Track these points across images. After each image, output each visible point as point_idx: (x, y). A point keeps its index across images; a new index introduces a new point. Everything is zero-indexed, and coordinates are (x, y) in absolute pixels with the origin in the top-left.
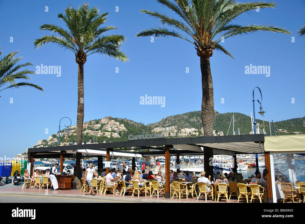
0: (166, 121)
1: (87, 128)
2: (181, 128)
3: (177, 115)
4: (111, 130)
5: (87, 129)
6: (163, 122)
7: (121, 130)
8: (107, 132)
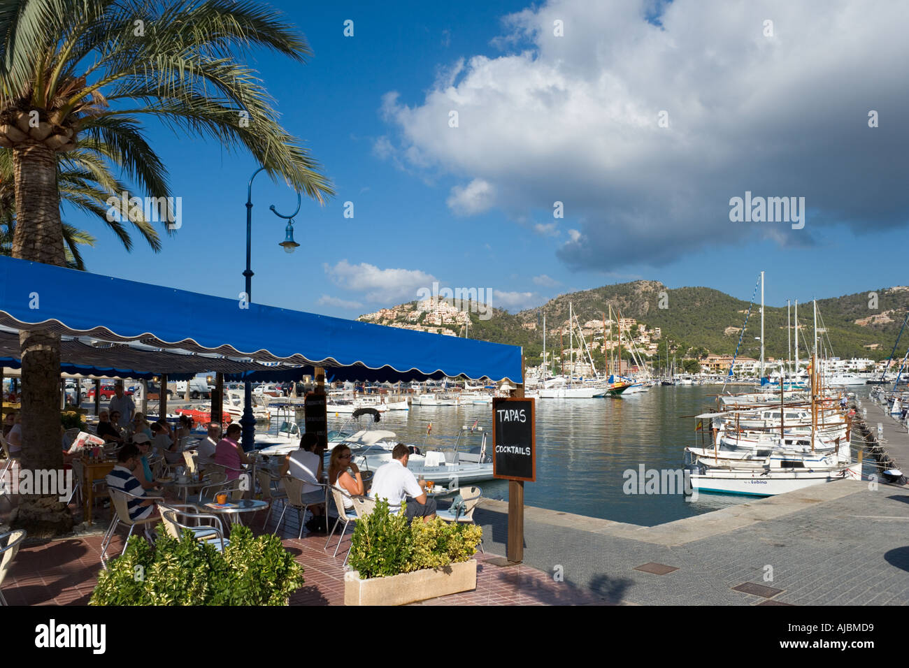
0: (557, 305)
1: (395, 319)
2: (584, 320)
3: (578, 293)
4: (440, 324)
5: (395, 321)
6: (551, 307)
7: (461, 324)
8: (432, 328)
